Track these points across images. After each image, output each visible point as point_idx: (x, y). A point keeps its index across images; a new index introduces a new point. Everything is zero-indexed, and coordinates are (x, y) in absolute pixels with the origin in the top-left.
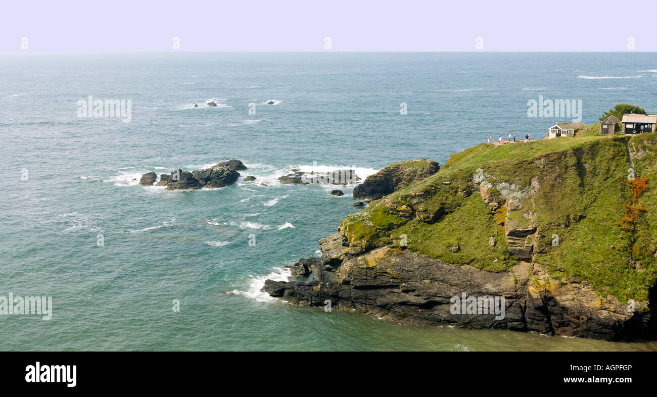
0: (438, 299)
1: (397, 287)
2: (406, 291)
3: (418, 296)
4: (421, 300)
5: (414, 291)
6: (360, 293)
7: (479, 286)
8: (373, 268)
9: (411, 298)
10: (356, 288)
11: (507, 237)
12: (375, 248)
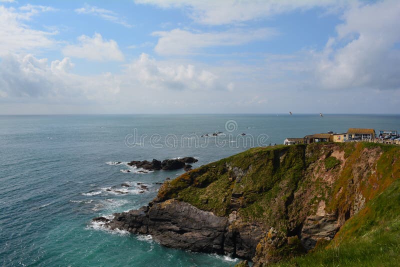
0: (185, 229)
1: (170, 221)
2: (174, 224)
3: (178, 226)
4: (178, 229)
5: (177, 223)
6: (152, 222)
7: (208, 223)
8: (163, 209)
9: (174, 227)
10: (152, 220)
11: (231, 197)
12: (168, 199)
